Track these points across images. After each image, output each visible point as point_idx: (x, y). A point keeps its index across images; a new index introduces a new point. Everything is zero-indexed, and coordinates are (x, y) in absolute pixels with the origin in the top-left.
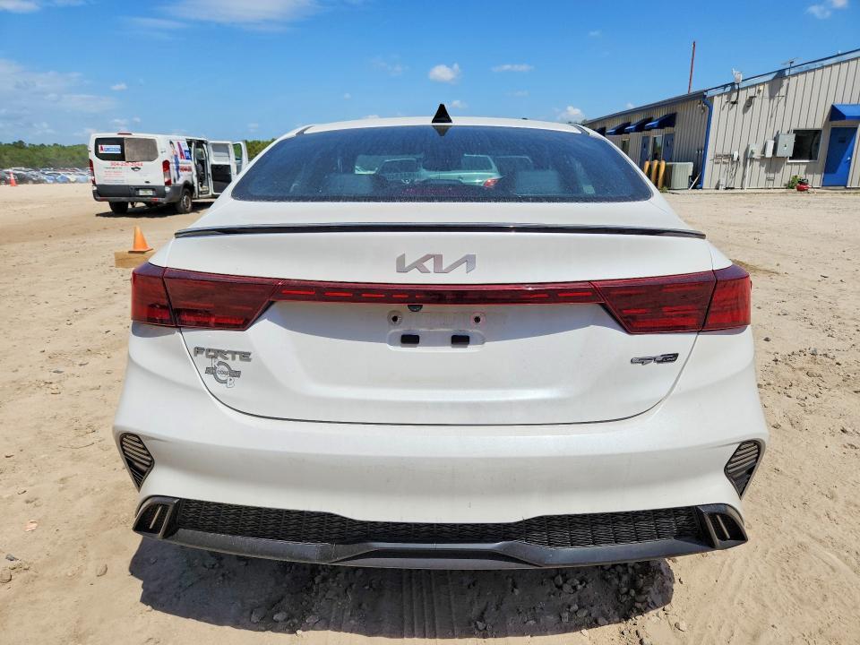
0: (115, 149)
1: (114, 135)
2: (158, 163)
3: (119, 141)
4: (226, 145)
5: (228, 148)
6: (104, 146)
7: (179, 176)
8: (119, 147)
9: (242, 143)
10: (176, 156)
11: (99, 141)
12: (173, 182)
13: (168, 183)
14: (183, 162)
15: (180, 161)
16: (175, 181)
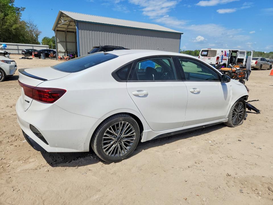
0: (205, 53)
1: (207, 49)
2: (216, 57)
3: (207, 51)
4: (244, 52)
5: (244, 53)
6: (203, 52)
7: (222, 62)
8: (207, 53)
9: (252, 51)
10: (223, 56)
11: (203, 51)
12: (219, 63)
13: (217, 64)
14: (225, 57)
15: (224, 57)
16: (220, 63)
